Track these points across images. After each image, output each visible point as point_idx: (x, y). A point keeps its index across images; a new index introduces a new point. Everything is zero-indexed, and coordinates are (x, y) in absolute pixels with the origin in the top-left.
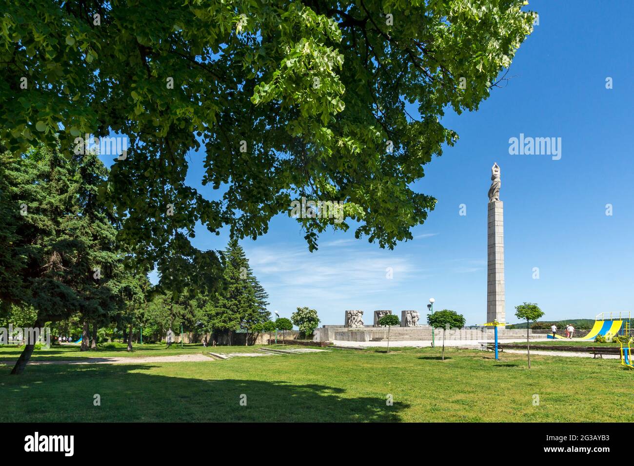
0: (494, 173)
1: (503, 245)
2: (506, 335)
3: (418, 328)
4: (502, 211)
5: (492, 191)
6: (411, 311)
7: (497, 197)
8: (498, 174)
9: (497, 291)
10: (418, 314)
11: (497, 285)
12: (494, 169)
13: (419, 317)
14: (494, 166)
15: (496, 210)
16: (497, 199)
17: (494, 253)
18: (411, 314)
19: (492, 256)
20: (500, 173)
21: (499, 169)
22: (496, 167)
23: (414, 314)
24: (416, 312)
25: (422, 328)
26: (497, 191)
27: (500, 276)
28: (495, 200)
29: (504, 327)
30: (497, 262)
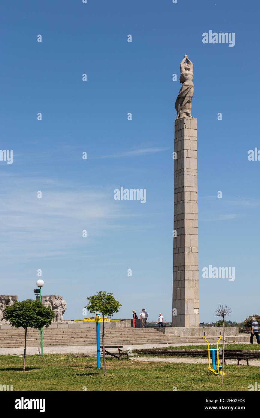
0: (184, 71)
1: (196, 190)
2: (196, 336)
3: (60, 326)
4: (195, 133)
5: (180, 100)
6: (51, 297)
7: (188, 111)
8: (190, 73)
9: (186, 263)
10: (63, 302)
11: (186, 254)
12: (183, 65)
13: (66, 307)
14: (184, 59)
15: (186, 132)
16: (188, 114)
17: (183, 202)
18: (51, 302)
19: (179, 206)
20: (194, 72)
21: (191, 66)
22: (187, 62)
23: (56, 302)
24: (60, 298)
25: (67, 326)
26: (189, 102)
27: (190, 240)
28: (184, 115)
29: (198, 324)
30: (186, 216)
